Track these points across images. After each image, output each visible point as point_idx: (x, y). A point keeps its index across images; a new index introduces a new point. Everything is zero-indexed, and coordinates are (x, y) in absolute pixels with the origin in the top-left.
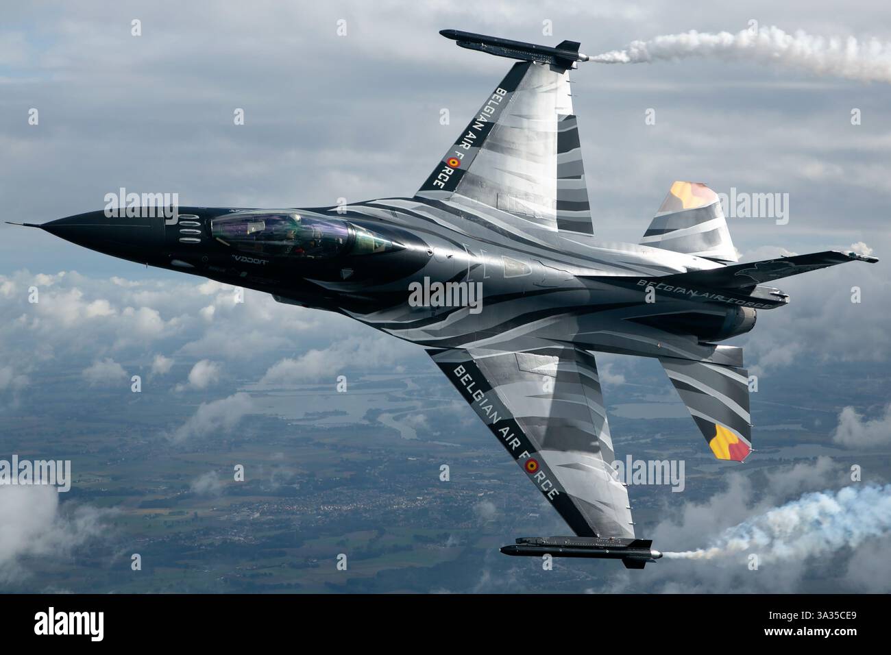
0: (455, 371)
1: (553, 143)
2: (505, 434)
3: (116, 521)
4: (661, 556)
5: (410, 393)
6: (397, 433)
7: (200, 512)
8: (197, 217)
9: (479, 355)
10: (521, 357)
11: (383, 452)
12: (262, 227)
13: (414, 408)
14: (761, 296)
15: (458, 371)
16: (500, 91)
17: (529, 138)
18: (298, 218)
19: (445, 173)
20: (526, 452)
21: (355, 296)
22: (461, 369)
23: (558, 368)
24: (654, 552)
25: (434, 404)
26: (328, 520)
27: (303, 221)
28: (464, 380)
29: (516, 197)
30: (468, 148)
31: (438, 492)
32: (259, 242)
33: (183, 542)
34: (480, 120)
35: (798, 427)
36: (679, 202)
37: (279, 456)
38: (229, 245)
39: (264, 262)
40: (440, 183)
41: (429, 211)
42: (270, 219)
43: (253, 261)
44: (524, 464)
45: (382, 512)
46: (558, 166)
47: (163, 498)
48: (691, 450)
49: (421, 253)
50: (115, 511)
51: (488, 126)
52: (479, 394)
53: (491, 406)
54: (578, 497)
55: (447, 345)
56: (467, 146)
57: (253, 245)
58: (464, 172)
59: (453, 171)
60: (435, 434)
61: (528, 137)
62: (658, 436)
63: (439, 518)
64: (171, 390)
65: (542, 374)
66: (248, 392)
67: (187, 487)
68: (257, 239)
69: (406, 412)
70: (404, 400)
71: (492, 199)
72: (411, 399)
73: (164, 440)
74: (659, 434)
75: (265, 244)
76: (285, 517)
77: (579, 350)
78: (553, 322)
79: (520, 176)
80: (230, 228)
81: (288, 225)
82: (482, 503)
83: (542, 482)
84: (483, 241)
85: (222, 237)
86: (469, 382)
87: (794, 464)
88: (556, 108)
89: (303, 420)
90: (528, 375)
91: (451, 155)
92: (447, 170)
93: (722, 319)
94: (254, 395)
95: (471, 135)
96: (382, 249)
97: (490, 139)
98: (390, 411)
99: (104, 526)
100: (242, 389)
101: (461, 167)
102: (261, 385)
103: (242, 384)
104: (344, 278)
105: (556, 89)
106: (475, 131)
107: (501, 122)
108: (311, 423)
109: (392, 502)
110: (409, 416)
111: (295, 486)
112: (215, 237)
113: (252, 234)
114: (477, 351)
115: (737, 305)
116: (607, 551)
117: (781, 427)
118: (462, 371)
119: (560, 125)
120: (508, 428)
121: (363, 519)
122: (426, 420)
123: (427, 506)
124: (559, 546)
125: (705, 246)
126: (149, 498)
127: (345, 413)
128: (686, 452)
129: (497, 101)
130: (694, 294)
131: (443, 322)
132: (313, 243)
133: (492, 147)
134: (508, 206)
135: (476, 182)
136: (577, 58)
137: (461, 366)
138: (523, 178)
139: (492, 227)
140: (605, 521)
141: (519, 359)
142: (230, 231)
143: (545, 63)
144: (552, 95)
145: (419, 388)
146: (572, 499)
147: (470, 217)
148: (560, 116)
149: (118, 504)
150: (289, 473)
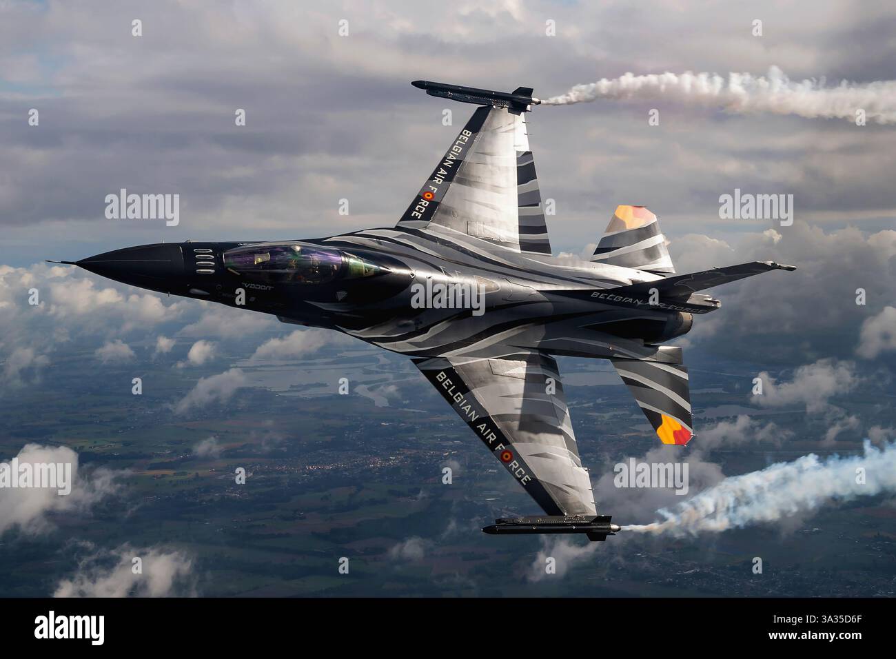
0: (437, 377)
1: (513, 176)
2: (483, 429)
3: (128, 481)
4: (619, 529)
5: (383, 366)
6: (371, 402)
7: (201, 473)
8: (211, 251)
9: (458, 362)
10: (494, 363)
11: (359, 418)
12: (267, 257)
13: (386, 380)
14: (697, 303)
15: (440, 377)
16: (466, 132)
17: (492, 173)
18: (298, 248)
19: (421, 205)
20: (501, 445)
21: (348, 315)
22: (442, 375)
23: (527, 371)
24: (614, 527)
25: (404, 376)
26: (312, 478)
27: (302, 251)
28: (446, 384)
29: (484, 224)
30: (440, 183)
31: (409, 453)
32: (265, 270)
33: (186, 499)
34: (450, 158)
35: (720, 390)
36: (622, 223)
37: (269, 423)
38: (239, 274)
39: (270, 288)
40: (417, 214)
41: (409, 238)
42: (273, 250)
43: (260, 287)
44: (500, 455)
45: (359, 471)
46: (519, 195)
47: (168, 460)
48: (627, 412)
49: (405, 276)
50: (128, 472)
51: (457, 163)
52: (459, 396)
53: (470, 406)
54: (547, 481)
55: (430, 355)
56: (439, 181)
57: (260, 273)
58: (438, 204)
59: (428, 203)
60: (404, 402)
61: (491, 171)
62: (599, 401)
63: (410, 474)
64: (173, 367)
65: (512, 377)
66: (240, 367)
67: (189, 451)
68: (263, 269)
69: (380, 383)
70: (377, 372)
71: (463, 226)
72: (382, 372)
73: (168, 411)
74: (600, 399)
75: (270, 273)
76: (275, 475)
77: (543, 355)
78: (520, 331)
79: (486, 205)
80: (240, 259)
81: (289, 256)
82: (447, 461)
83: (516, 470)
84: (457, 263)
85: (232, 268)
86: (449, 386)
87: (718, 423)
88: (514, 146)
89: (289, 391)
90: (500, 378)
91: (425, 189)
92: (423, 202)
93: (663, 323)
94: (246, 370)
95: (442, 171)
96: (372, 273)
97: (460, 175)
98: (365, 383)
99: (119, 485)
100: (235, 365)
101: (435, 200)
102: (251, 362)
103: (234, 361)
104: (340, 299)
105: (514, 129)
106: (446, 168)
107: (468, 159)
108: (296, 394)
109: (368, 462)
110: (382, 387)
111: (283, 449)
112: (227, 268)
113: (259, 264)
114: (456, 359)
115: (676, 310)
116: (574, 527)
117: (705, 391)
118: (443, 376)
119: (519, 160)
120: (485, 425)
121: (343, 476)
122: (397, 390)
123: (399, 464)
124: (533, 525)
125: (646, 260)
126: (156, 460)
127: (324, 385)
128: (624, 414)
129: (464, 141)
130: (639, 303)
131: (426, 334)
132: (311, 270)
133: (462, 181)
134: (477, 233)
135: (448, 212)
136: (531, 102)
137: (442, 373)
138: (487, 207)
139: (464, 251)
140: (570, 501)
141: (492, 365)
142: (240, 262)
143: (503, 107)
144: (511, 135)
145: (389, 362)
146: (542, 484)
147: (444, 242)
148: (518, 153)
149: (130, 466)
150: (278, 438)
